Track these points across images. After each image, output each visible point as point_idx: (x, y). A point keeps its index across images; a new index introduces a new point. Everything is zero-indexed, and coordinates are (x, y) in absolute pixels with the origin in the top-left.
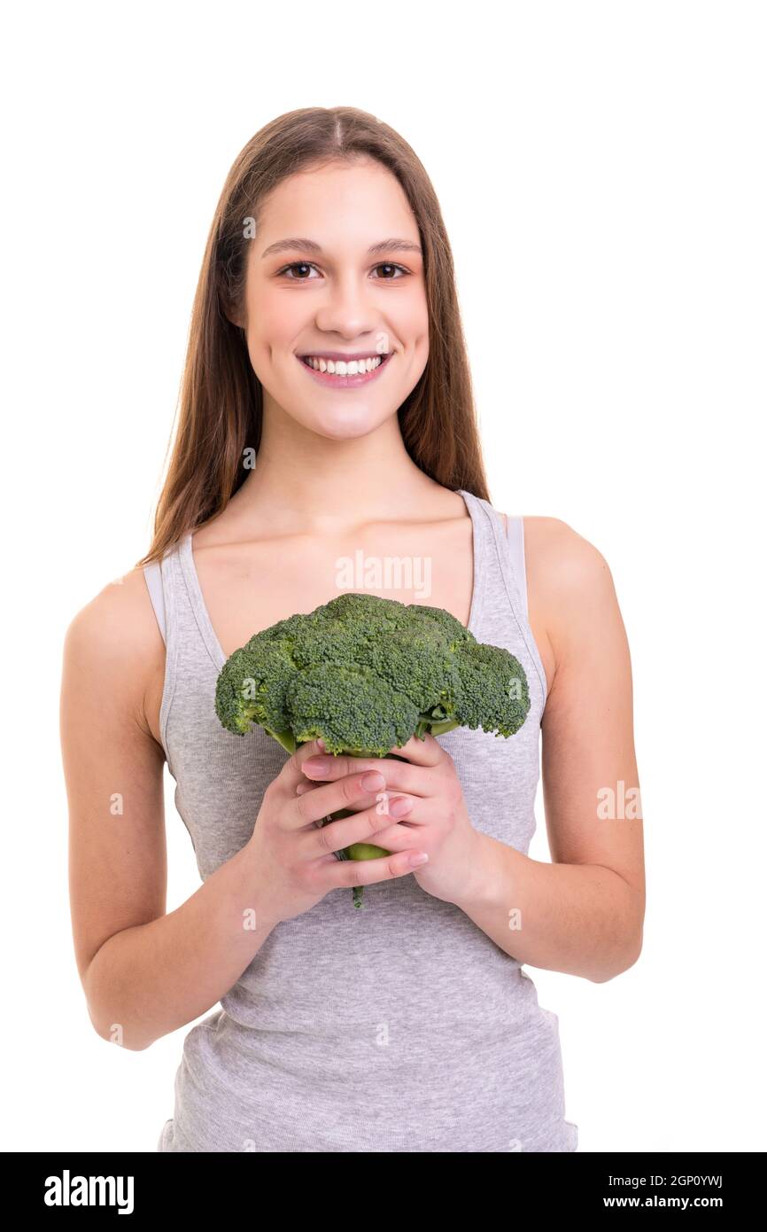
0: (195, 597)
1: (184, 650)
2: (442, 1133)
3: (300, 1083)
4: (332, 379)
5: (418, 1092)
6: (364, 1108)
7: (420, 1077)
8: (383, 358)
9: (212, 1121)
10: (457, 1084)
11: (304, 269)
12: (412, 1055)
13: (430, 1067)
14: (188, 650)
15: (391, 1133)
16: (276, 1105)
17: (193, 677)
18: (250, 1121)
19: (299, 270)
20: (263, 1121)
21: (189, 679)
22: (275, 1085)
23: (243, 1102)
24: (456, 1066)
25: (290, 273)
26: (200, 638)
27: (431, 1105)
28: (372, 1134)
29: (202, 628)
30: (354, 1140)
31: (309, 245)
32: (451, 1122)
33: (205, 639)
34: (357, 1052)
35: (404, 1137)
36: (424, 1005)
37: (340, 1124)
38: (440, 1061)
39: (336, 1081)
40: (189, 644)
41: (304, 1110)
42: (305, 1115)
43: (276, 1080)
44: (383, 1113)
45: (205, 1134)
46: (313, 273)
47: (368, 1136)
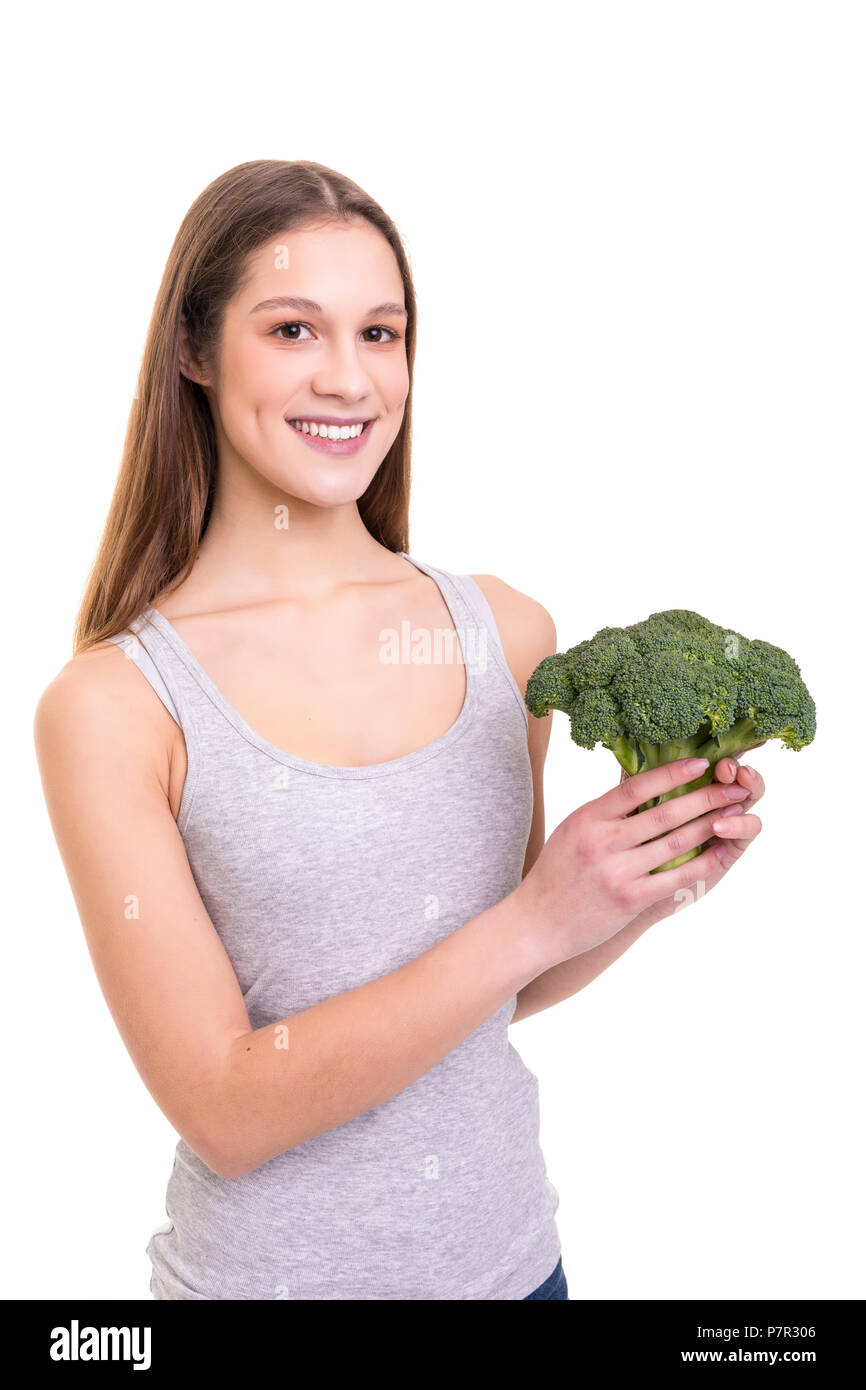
0: (194, 669)
1: (202, 725)
2: (470, 1198)
3: (332, 1171)
4: (323, 443)
5: (449, 1160)
6: (400, 1185)
7: (451, 1145)
8: (367, 425)
9: (238, 1226)
10: (480, 1147)
11: (294, 330)
12: (445, 1121)
13: (461, 1133)
14: (207, 725)
15: (427, 1207)
16: (310, 1199)
17: (222, 751)
18: (283, 1221)
19: (289, 330)
20: (298, 1219)
21: (217, 754)
22: (305, 1177)
23: (273, 1202)
24: (480, 1130)
25: (280, 332)
26: (216, 711)
27: (461, 1172)
28: (410, 1211)
29: (214, 700)
30: (392, 1219)
31: (309, 305)
32: (475, 1185)
33: (224, 711)
34: (395, 1126)
35: (437, 1209)
36: (460, 1067)
37: (376, 1205)
38: (467, 1125)
39: (372, 1160)
40: (206, 719)
41: (340, 1200)
42: (341, 1204)
43: (307, 1172)
44: (419, 1188)
45: (231, 1242)
46: (304, 334)
47: (407, 1214)
